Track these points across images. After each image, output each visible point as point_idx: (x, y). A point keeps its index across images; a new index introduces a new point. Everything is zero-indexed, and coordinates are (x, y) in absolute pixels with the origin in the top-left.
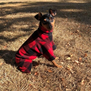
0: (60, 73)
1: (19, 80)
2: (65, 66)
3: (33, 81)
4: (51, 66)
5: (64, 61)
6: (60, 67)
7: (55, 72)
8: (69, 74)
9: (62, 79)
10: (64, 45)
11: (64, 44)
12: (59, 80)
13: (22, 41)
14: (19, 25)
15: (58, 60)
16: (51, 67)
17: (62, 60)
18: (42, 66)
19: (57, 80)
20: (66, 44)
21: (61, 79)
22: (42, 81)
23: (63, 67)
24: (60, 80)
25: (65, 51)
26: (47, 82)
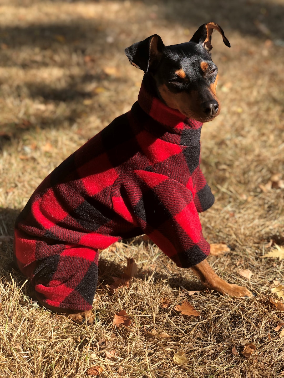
0: (235, 319)
1: (40, 347)
2: (262, 289)
3: (109, 354)
4: (190, 286)
5: (256, 263)
6: (236, 291)
7: (212, 315)
8: (276, 329)
9: (247, 350)
10: (252, 186)
11: (255, 178)
12: (229, 352)
13: (36, 155)
14: (15, 64)
15: (228, 261)
16: (191, 293)
17: (247, 260)
18: (147, 283)
19: (222, 354)
20: (265, 182)
21: (241, 348)
22: (150, 354)
23: (251, 296)
24: (235, 352)
25: (261, 217)
26: (176, 359)
